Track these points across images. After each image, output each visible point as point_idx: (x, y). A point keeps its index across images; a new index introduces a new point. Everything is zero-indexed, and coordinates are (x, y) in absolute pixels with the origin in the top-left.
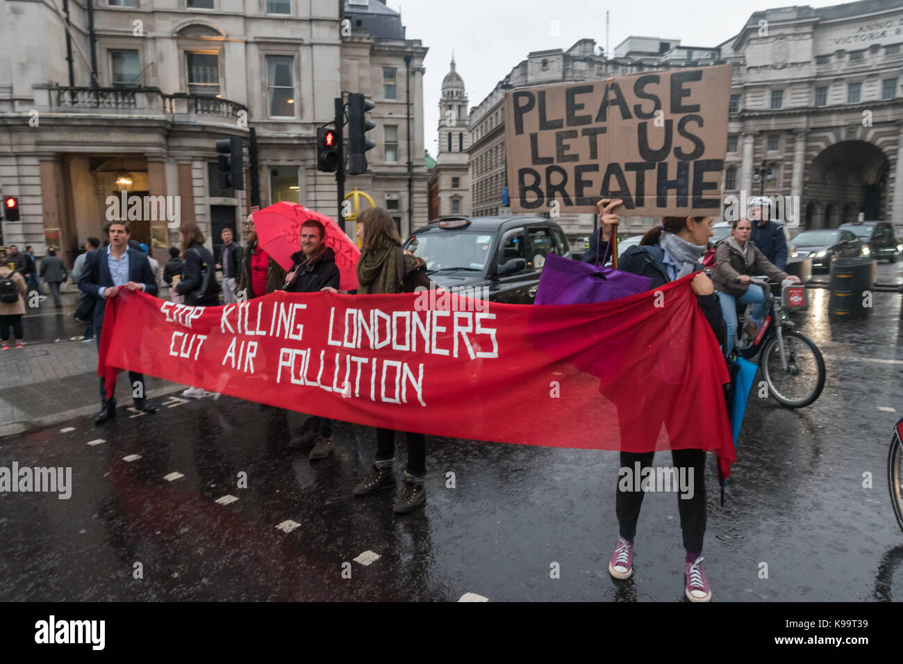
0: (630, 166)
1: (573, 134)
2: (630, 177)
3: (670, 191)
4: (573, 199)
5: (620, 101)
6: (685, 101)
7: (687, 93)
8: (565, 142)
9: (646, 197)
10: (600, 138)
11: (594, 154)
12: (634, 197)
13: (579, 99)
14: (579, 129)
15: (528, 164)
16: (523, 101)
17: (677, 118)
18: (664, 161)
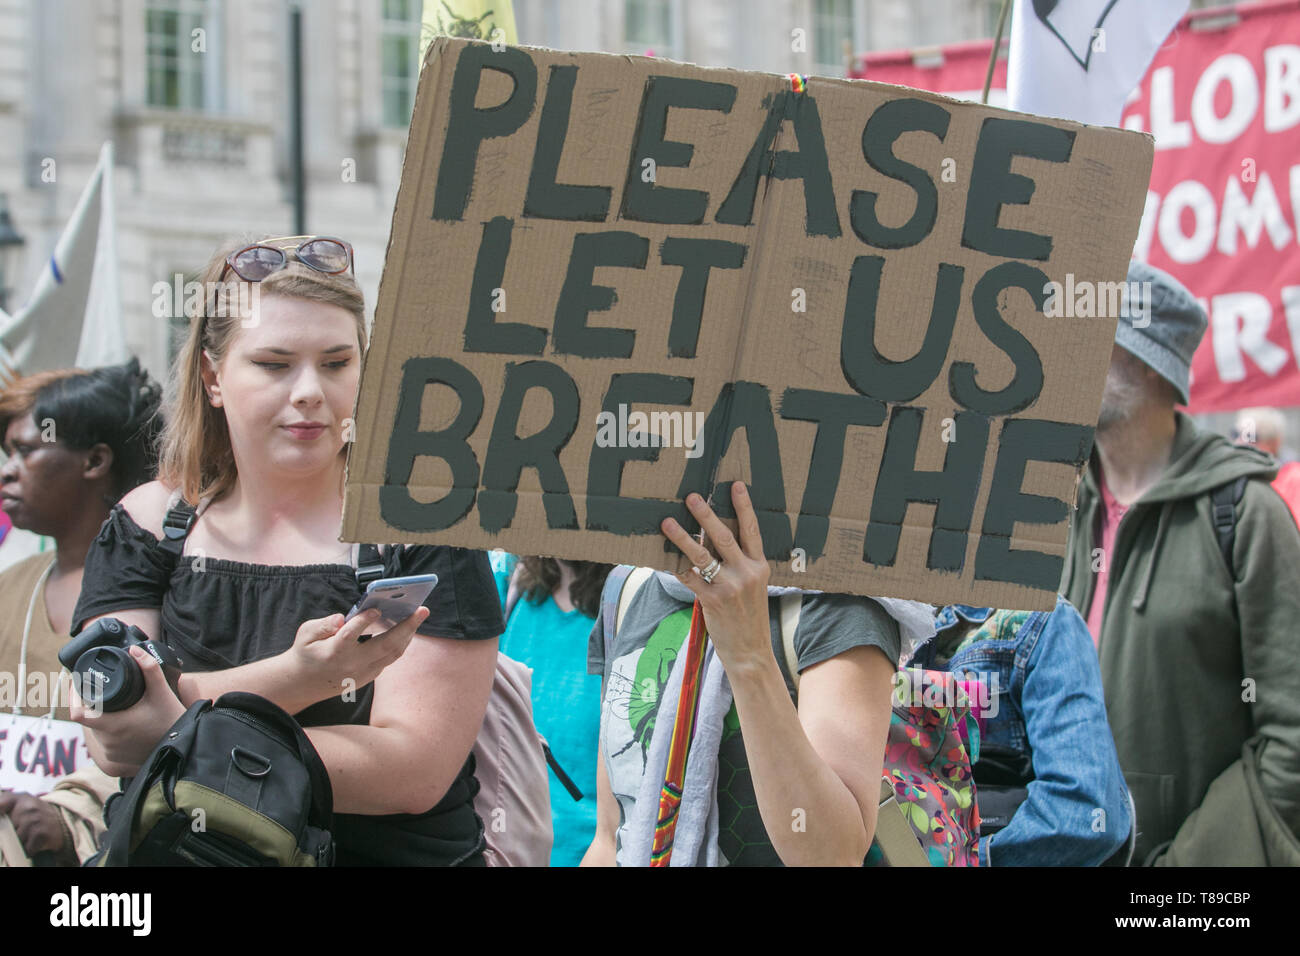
0: (800, 404)
1: (633, 253)
2: (796, 441)
3: (914, 509)
4: (580, 500)
5: (812, 166)
6: (1012, 217)
7: (1023, 190)
8: (604, 276)
9: (834, 520)
10: (721, 281)
11: (684, 342)
12: (794, 517)
13: (681, 124)
14: (656, 233)
15: (449, 344)
16: (494, 90)
17: (978, 265)
18: (914, 404)
